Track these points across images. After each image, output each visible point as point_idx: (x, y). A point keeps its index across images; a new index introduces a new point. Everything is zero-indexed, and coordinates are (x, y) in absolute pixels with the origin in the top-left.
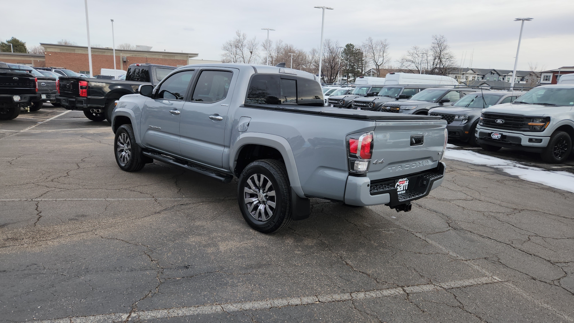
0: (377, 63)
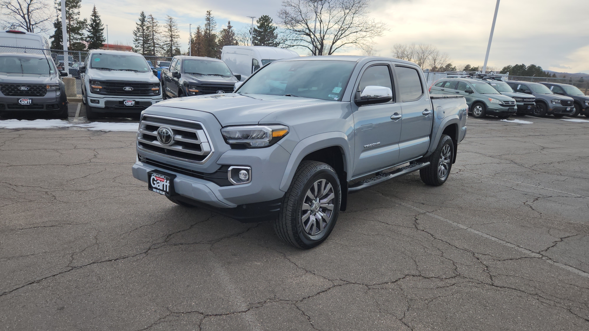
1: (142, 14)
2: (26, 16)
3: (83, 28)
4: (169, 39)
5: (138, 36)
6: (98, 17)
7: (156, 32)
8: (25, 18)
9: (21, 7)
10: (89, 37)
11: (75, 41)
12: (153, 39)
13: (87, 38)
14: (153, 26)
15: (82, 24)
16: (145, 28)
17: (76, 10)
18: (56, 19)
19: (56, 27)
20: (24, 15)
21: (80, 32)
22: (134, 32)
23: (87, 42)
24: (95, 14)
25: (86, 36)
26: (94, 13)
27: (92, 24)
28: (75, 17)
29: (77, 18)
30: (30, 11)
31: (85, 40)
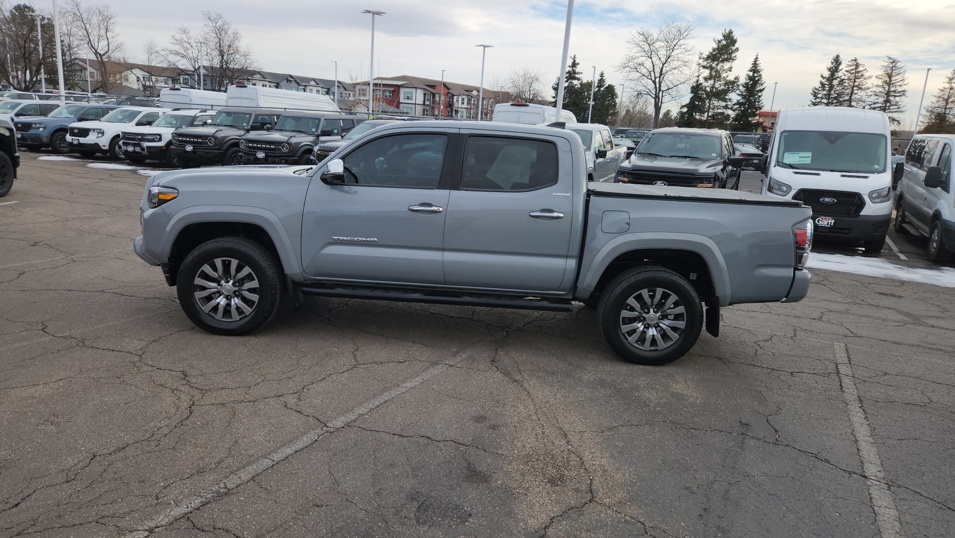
0: (96, 51)
1: (835, 60)
2: (657, 80)
3: (733, 91)
4: (881, 100)
5: (818, 98)
6: (759, 72)
7: (860, 89)
8: (654, 82)
9: (654, 69)
10: (738, 103)
11: (716, 111)
12: (850, 100)
13: (734, 105)
14: (855, 79)
15: (732, 85)
16: (835, 82)
17: (727, 65)
18: (695, 80)
19: (692, 92)
20: (655, 78)
21: (727, 97)
22: (813, 91)
23: (734, 110)
24: (755, 69)
25: (735, 101)
26: (753, 67)
27: (746, 84)
28: (724, 75)
29: (726, 76)
30: (664, 72)
31: (731, 109)
